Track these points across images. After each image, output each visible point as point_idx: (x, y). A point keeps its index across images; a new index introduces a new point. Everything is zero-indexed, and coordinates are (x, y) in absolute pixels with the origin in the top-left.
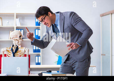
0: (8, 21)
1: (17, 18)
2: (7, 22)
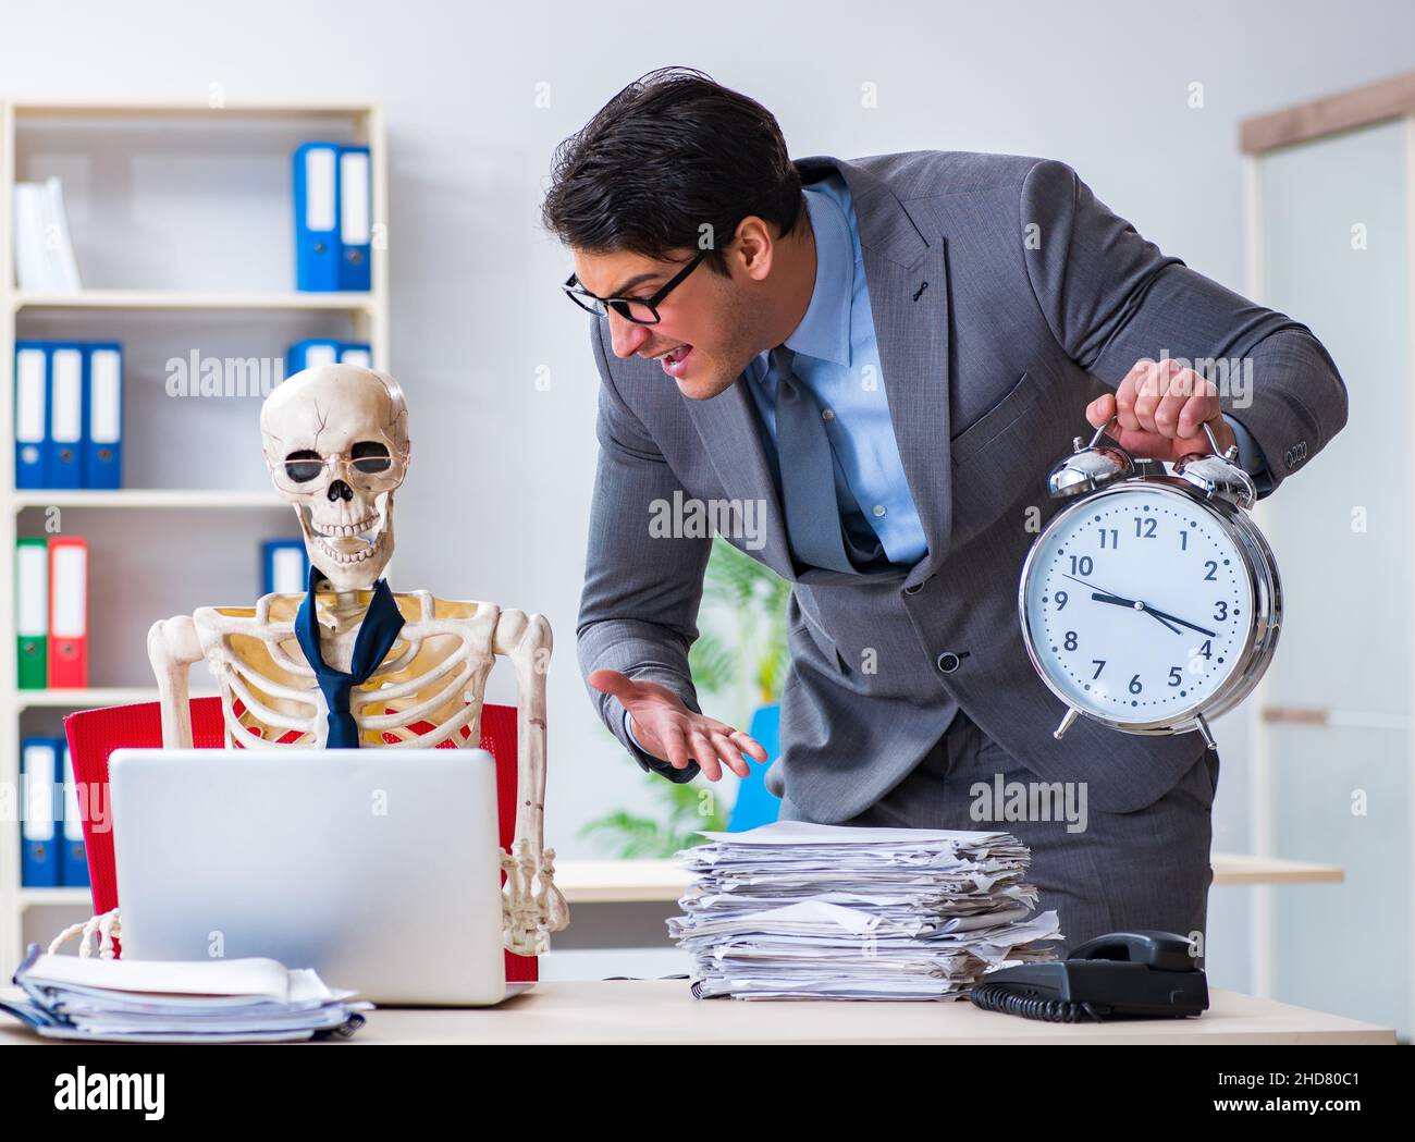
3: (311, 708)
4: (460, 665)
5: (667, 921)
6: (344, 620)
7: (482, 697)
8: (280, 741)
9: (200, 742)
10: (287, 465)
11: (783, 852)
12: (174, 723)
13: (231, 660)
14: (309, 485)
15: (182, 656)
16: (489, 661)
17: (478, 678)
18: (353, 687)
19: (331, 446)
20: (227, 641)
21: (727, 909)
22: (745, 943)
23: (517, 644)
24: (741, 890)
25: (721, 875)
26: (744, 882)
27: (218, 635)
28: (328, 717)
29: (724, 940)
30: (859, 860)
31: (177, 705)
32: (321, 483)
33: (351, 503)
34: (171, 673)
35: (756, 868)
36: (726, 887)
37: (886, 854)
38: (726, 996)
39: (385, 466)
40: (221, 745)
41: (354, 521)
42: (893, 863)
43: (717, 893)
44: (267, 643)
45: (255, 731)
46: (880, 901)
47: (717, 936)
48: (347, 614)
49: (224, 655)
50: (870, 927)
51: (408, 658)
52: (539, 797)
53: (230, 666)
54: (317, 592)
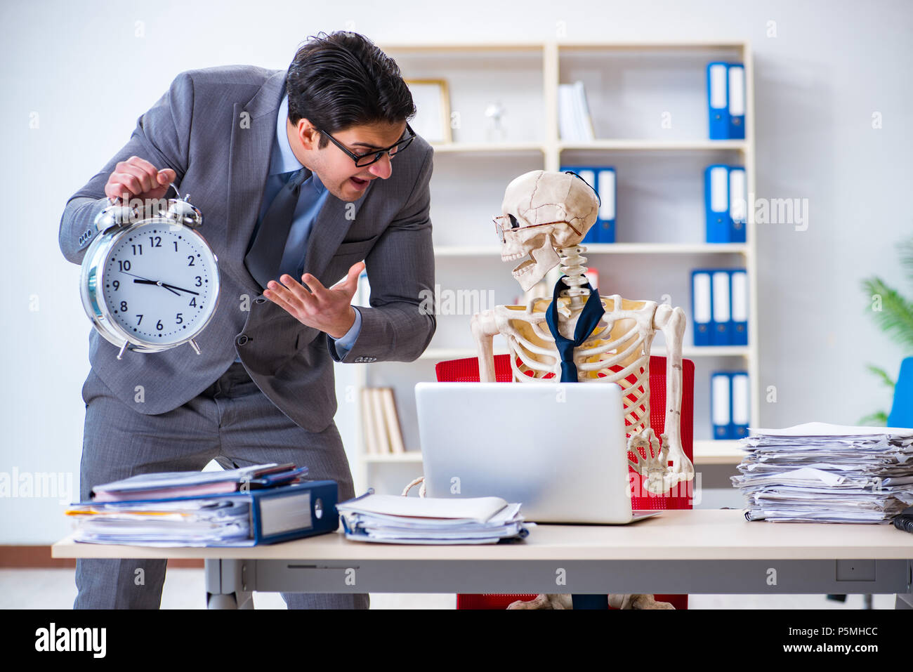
0: (499, 105)
1: (564, 79)
2: (492, 111)
3: (553, 360)
4: (636, 335)
5: (731, 478)
6: (574, 311)
7: (649, 353)
8: (545, 377)
9: (499, 379)
11: (794, 440)
12: (485, 368)
13: (513, 334)
15: (488, 332)
16: (651, 333)
17: (646, 342)
18: (575, 348)
20: (511, 323)
21: (763, 472)
22: (772, 491)
23: (666, 323)
24: (770, 461)
25: (759, 452)
26: (771, 457)
27: (506, 319)
28: (562, 365)
29: (761, 489)
30: (835, 445)
31: (486, 358)
34: (482, 341)
35: (778, 449)
36: (761, 460)
37: (849, 442)
38: (762, 520)
40: (511, 381)
42: (852, 447)
43: (757, 463)
44: (532, 324)
45: (530, 373)
46: (845, 468)
47: (757, 486)
48: (576, 308)
49: (510, 330)
50: (840, 483)
51: (607, 331)
52: (678, 407)
53: (513, 337)
54: (559, 297)
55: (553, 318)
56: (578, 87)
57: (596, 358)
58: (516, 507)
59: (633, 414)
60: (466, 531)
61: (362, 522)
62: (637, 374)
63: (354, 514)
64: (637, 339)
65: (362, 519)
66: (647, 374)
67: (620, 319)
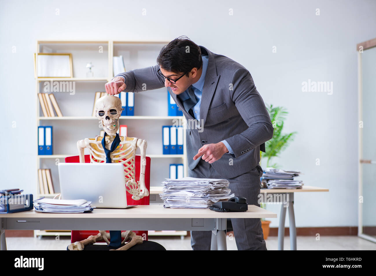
0: (91, 63)
1: (115, 54)
2: (89, 65)
3: (104, 156)
4: (131, 149)
6: (111, 141)
7: (135, 155)
8: (101, 162)
9: (86, 162)
10: (99, 113)
12: (81, 159)
13: (91, 148)
14: (102, 117)
15: (82, 147)
16: (136, 148)
17: (134, 151)
18: (111, 153)
19: (106, 110)
20: (90, 144)
21: (169, 192)
22: (172, 198)
23: (141, 145)
24: (171, 189)
25: (168, 186)
26: (171, 187)
27: (89, 143)
28: (106, 158)
29: (169, 198)
30: (192, 184)
31: (82, 156)
32: (104, 117)
33: (110, 120)
34: (81, 150)
35: (174, 185)
36: (168, 188)
38: (169, 208)
39: (116, 113)
40: (90, 163)
41: (110, 123)
42: (197, 184)
44: (97, 145)
45: (96, 161)
46: (195, 191)
47: (167, 197)
48: (111, 140)
49: (90, 147)
50: (193, 196)
51: (121, 147)
52: (144, 172)
53: (91, 149)
54: (106, 136)
55: (104, 143)
56: (121, 57)
57: (119, 156)
58: (90, 202)
59: (130, 174)
60: (74, 209)
61: (41, 206)
62: (131, 161)
63: (38, 204)
64: (131, 150)
65: (41, 205)
66: (134, 161)
67: (126, 144)
